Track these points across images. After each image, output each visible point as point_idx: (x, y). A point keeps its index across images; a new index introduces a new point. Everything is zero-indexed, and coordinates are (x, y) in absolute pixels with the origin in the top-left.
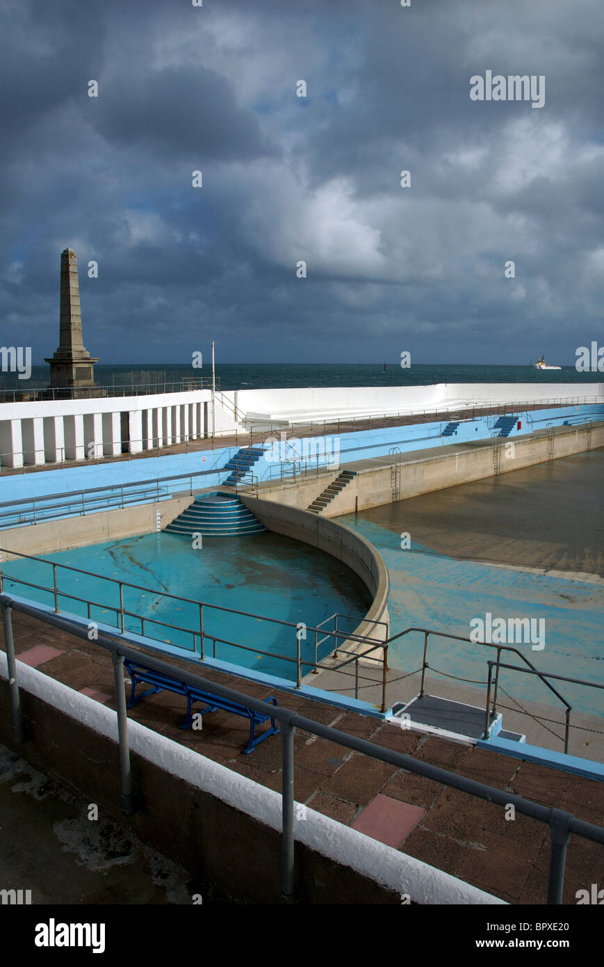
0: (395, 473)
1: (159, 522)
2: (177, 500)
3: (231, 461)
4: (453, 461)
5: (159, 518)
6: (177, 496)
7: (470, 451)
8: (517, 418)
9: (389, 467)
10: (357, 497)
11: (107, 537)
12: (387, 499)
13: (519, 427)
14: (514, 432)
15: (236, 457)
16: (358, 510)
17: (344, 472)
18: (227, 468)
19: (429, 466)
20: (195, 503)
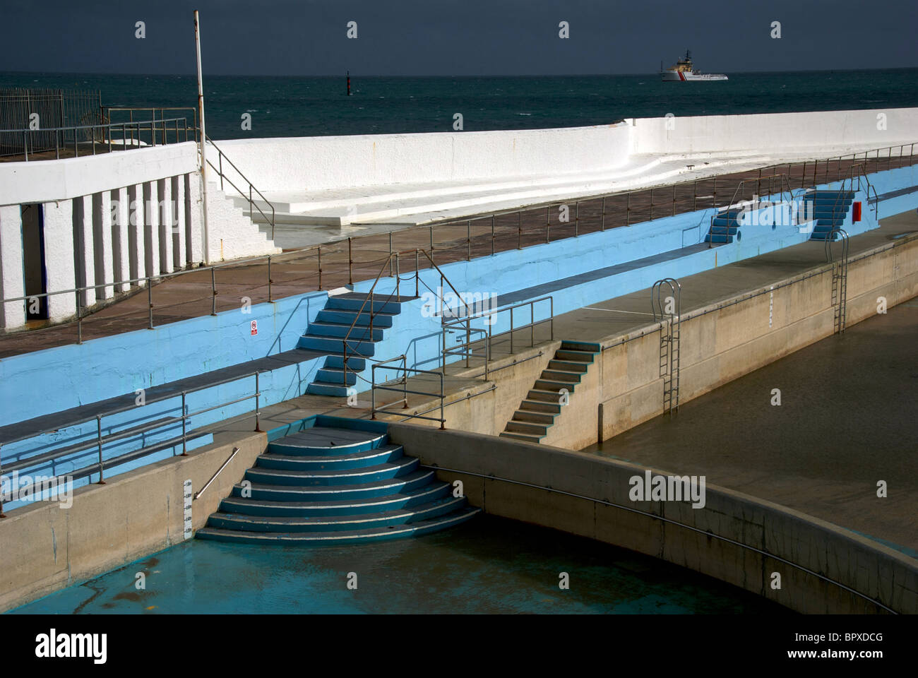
0: (666, 341)
1: (188, 513)
2: (229, 447)
3: (311, 331)
4: (764, 306)
5: (189, 501)
6: (225, 432)
7: (794, 278)
8: (851, 195)
9: (656, 326)
10: (601, 407)
11: (64, 574)
12: (652, 408)
13: (856, 217)
14: (849, 229)
15: (321, 318)
16: (606, 437)
17: (565, 346)
18: (304, 350)
19: (723, 321)
20: (270, 450)
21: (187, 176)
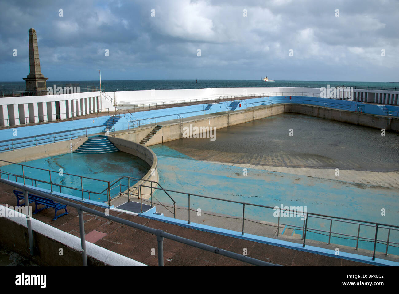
0: (180, 127)
1: (71, 148)
2: (80, 139)
3: (106, 122)
4: (207, 121)
5: (71, 147)
6: (80, 137)
7: (216, 116)
8: (239, 102)
9: (178, 123)
10: (163, 137)
11: (48, 155)
12: (177, 137)
13: (240, 106)
14: (238, 108)
15: (108, 120)
16: (164, 142)
17: (157, 126)
18: (104, 125)
19: (196, 123)
20: (88, 140)
21: (97, 97)
